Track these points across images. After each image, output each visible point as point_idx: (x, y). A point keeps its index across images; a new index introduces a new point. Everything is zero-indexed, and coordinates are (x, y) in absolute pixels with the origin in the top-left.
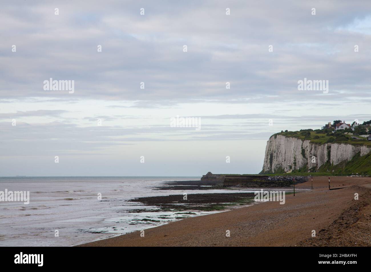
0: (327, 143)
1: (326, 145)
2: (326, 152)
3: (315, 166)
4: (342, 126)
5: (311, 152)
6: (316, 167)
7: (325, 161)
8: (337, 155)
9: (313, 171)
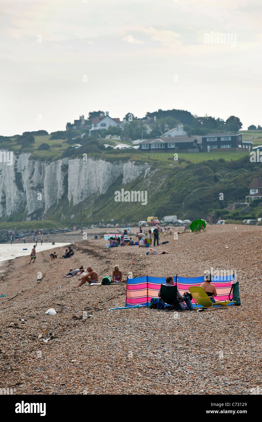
0: (62, 158)
1: (60, 163)
2: (59, 178)
3: (41, 207)
4: (103, 121)
5: (32, 179)
6: (43, 209)
7: (59, 197)
8: (79, 183)
9: (36, 218)
